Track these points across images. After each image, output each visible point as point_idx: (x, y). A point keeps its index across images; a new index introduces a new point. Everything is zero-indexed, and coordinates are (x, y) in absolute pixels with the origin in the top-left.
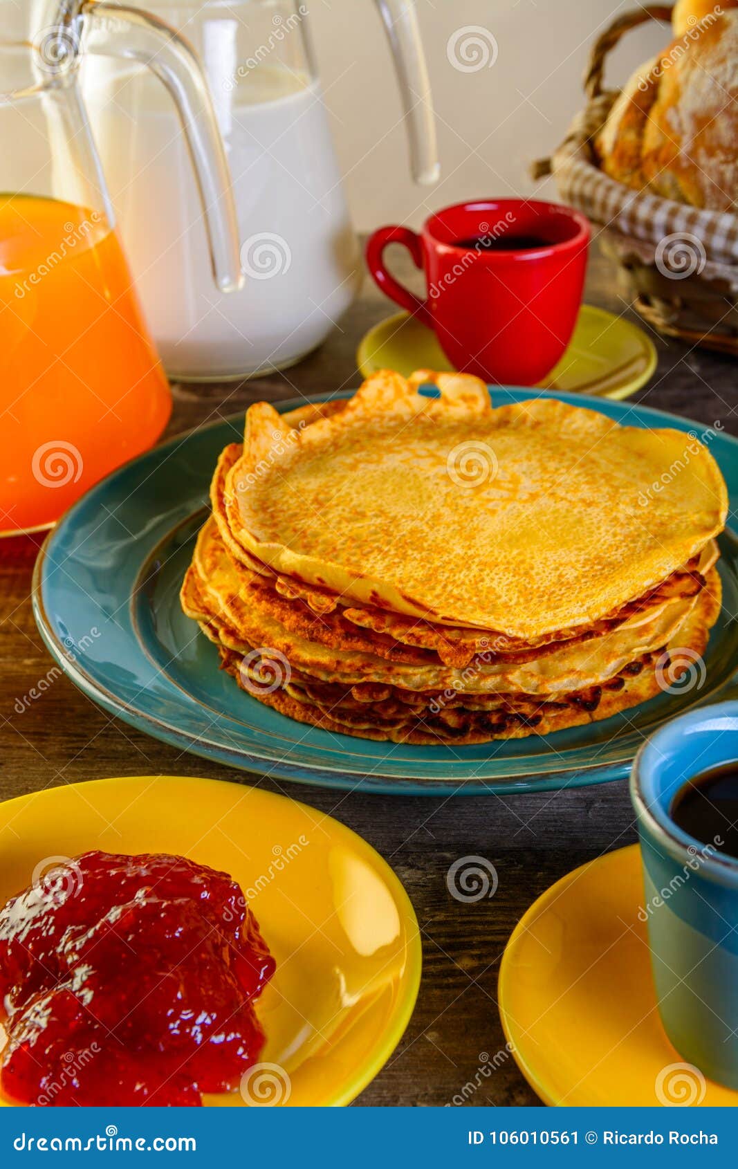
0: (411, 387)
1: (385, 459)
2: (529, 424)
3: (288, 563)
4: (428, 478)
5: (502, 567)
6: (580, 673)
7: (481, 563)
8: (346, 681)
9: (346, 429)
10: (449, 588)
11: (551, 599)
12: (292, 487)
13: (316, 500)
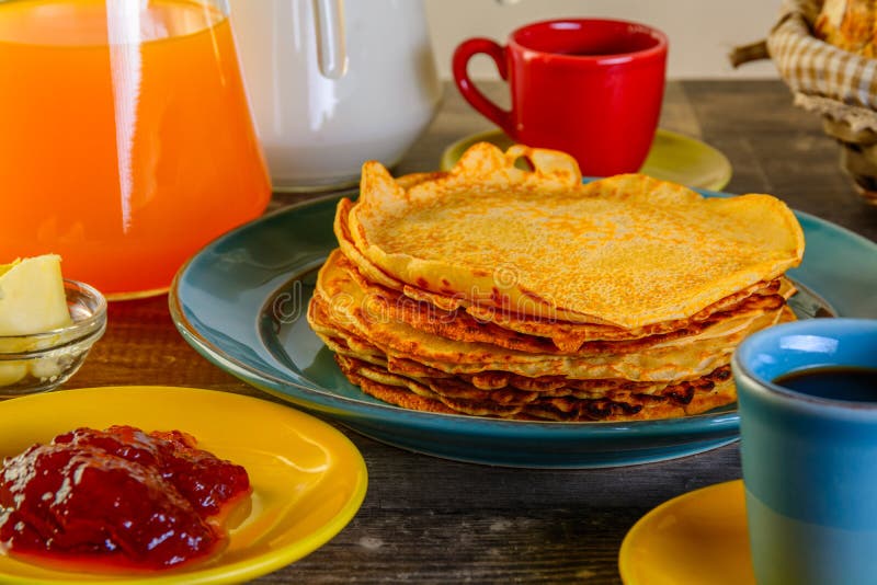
0: (508, 160)
1: (489, 211)
2: (618, 195)
3: (416, 270)
4: (531, 225)
5: (604, 280)
6: (676, 366)
7: (585, 278)
8: (468, 371)
9: (450, 192)
10: (559, 294)
11: (648, 301)
12: (407, 227)
13: (430, 236)
